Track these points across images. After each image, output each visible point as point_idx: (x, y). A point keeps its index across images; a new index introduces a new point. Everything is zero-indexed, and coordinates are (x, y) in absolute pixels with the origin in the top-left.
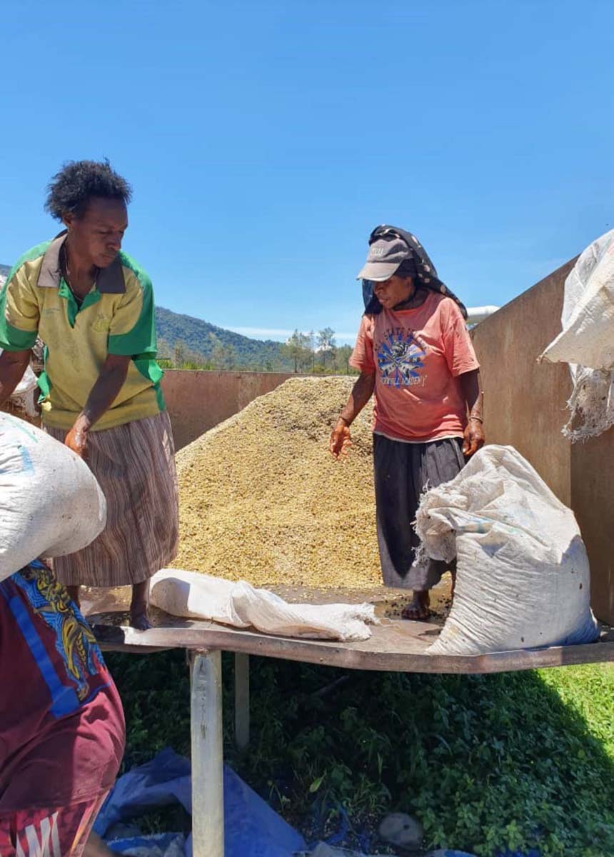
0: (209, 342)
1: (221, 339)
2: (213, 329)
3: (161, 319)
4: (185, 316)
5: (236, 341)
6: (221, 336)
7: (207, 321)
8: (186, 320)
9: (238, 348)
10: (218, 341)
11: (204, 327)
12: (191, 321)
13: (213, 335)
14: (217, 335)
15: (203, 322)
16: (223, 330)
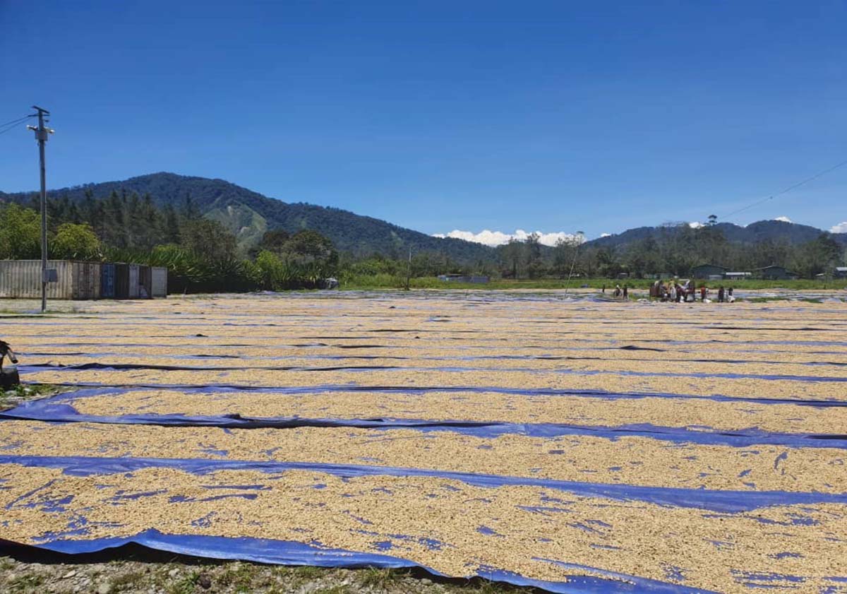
0: (391, 240)
1: (402, 238)
2: (395, 228)
3: (345, 220)
4: (367, 217)
5: (416, 239)
6: (401, 234)
7: (388, 222)
8: (369, 221)
9: (418, 244)
10: (399, 239)
11: (385, 227)
12: (373, 222)
13: (394, 234)
14: (398, 234)
15: (385, 222)
16: (403, 229)
